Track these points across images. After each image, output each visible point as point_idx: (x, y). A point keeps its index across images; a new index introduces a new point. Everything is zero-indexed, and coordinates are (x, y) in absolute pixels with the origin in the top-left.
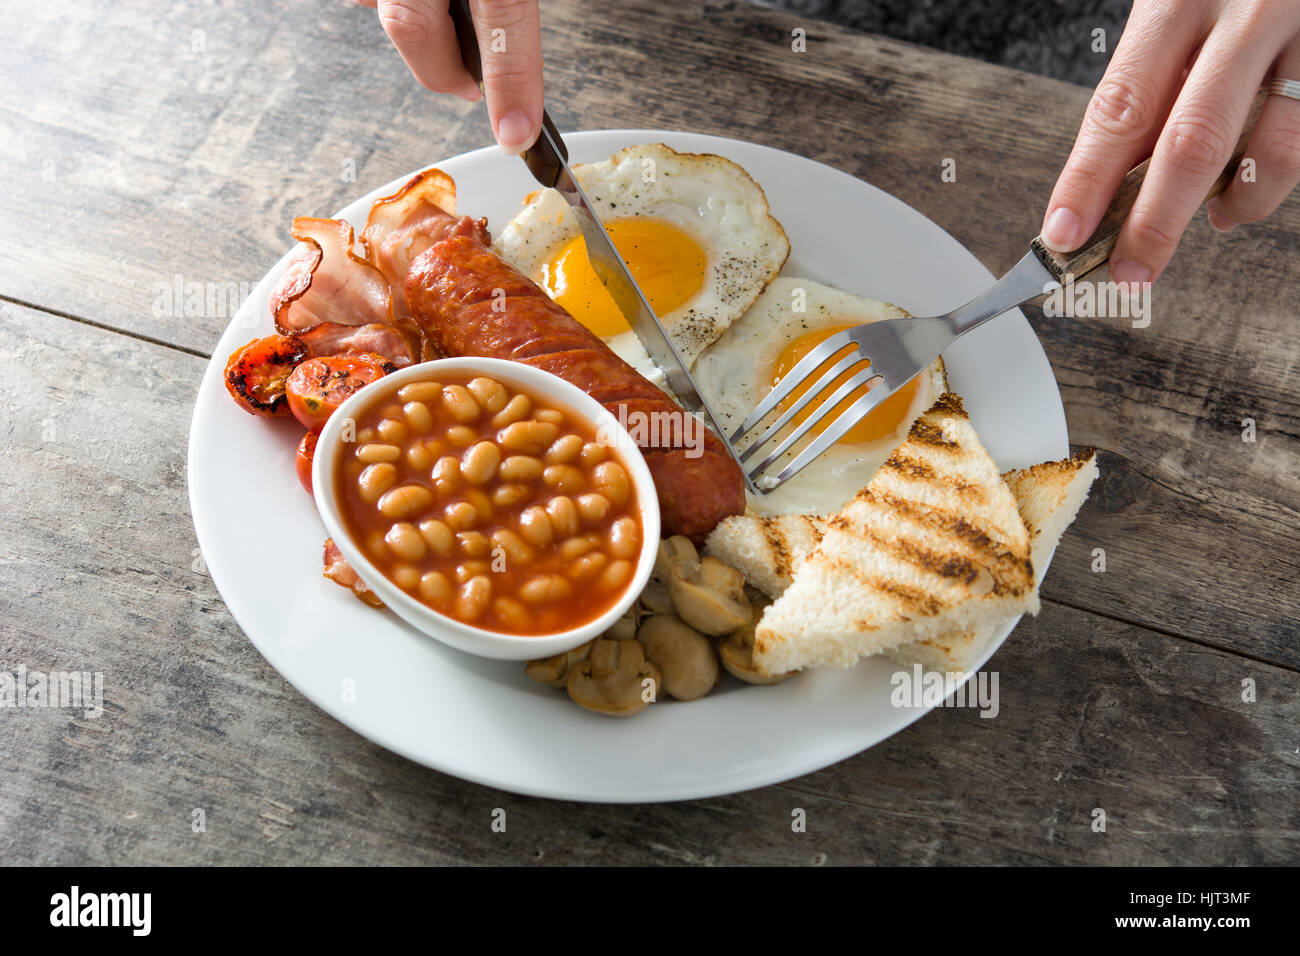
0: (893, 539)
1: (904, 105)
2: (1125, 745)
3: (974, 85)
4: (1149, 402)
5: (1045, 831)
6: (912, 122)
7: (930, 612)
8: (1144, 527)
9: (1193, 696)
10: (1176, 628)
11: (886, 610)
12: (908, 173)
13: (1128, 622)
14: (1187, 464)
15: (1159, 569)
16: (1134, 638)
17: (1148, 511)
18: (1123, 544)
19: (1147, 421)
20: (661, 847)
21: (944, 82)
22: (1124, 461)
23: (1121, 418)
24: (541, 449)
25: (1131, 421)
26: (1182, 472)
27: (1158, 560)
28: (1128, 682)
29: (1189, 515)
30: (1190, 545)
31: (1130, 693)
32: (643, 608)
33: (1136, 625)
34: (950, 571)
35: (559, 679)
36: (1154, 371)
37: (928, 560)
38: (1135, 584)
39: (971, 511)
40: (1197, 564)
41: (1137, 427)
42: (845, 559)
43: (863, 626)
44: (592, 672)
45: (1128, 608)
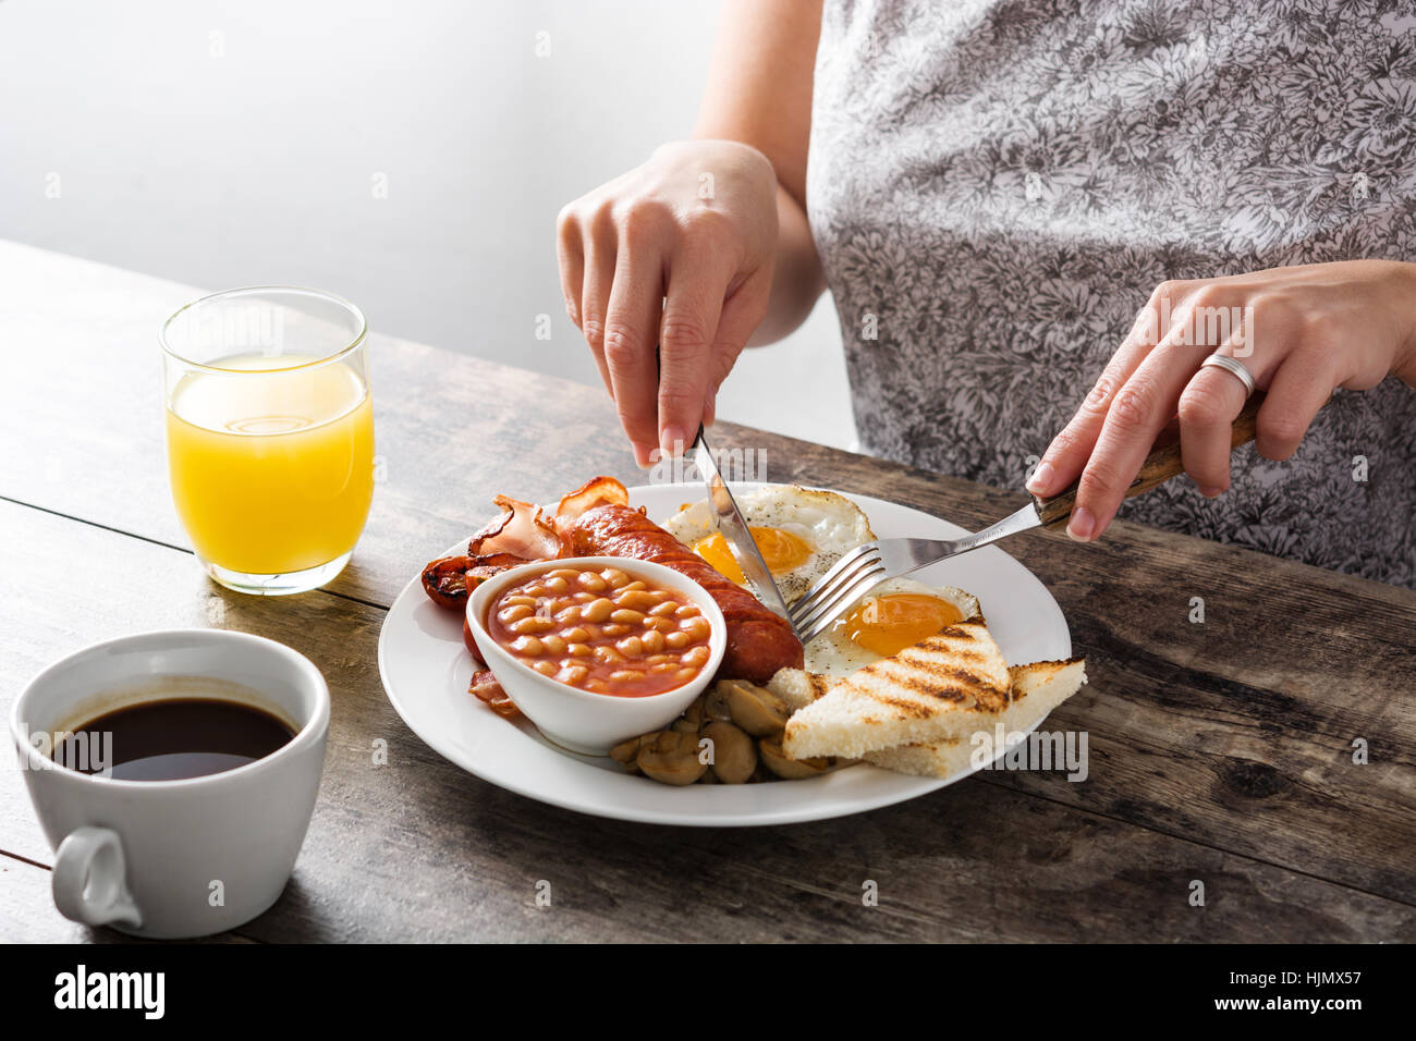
0: (906, 678)
1: (1138, 559)
2: (1238, 928)
3: (1198, 552)
4: (1302, 738)
6: (1141, 569)
7: (923, 717)
8: (1282, 808)
9: (1300, 905)
10: (1296, 867)
11: (888, 713)
12: (1131, 597)
13: (1255, 859)
14: (1325, 776)
15: (1288, 833)
16: (1258, 869)
17: (1287, 799)
18: (1261, 816)
19: (1298, 749)
21: (1173, 549)
22: (1274, 770)
23: (1276, 746)
24: (645, 607)
25: (1285, 748)
26: (1321, 780)
27: (1289, 828)
28: (1248, 893)
29: (1321, 804)
30: (1318, 821)
31: (1248, 899)
32: (706, 716)
33: (1261, 862)
34: (944, 695)
35: (633, 757)
36: (1311, 721)
37: (928, 690)
38: (1267, 839)
39: (971, 667)
40: (1322, 832)
41: (1289, 751)
42: (866, 687)
43: (868, 720)
44: (657, 750)
45: (1257, 851)
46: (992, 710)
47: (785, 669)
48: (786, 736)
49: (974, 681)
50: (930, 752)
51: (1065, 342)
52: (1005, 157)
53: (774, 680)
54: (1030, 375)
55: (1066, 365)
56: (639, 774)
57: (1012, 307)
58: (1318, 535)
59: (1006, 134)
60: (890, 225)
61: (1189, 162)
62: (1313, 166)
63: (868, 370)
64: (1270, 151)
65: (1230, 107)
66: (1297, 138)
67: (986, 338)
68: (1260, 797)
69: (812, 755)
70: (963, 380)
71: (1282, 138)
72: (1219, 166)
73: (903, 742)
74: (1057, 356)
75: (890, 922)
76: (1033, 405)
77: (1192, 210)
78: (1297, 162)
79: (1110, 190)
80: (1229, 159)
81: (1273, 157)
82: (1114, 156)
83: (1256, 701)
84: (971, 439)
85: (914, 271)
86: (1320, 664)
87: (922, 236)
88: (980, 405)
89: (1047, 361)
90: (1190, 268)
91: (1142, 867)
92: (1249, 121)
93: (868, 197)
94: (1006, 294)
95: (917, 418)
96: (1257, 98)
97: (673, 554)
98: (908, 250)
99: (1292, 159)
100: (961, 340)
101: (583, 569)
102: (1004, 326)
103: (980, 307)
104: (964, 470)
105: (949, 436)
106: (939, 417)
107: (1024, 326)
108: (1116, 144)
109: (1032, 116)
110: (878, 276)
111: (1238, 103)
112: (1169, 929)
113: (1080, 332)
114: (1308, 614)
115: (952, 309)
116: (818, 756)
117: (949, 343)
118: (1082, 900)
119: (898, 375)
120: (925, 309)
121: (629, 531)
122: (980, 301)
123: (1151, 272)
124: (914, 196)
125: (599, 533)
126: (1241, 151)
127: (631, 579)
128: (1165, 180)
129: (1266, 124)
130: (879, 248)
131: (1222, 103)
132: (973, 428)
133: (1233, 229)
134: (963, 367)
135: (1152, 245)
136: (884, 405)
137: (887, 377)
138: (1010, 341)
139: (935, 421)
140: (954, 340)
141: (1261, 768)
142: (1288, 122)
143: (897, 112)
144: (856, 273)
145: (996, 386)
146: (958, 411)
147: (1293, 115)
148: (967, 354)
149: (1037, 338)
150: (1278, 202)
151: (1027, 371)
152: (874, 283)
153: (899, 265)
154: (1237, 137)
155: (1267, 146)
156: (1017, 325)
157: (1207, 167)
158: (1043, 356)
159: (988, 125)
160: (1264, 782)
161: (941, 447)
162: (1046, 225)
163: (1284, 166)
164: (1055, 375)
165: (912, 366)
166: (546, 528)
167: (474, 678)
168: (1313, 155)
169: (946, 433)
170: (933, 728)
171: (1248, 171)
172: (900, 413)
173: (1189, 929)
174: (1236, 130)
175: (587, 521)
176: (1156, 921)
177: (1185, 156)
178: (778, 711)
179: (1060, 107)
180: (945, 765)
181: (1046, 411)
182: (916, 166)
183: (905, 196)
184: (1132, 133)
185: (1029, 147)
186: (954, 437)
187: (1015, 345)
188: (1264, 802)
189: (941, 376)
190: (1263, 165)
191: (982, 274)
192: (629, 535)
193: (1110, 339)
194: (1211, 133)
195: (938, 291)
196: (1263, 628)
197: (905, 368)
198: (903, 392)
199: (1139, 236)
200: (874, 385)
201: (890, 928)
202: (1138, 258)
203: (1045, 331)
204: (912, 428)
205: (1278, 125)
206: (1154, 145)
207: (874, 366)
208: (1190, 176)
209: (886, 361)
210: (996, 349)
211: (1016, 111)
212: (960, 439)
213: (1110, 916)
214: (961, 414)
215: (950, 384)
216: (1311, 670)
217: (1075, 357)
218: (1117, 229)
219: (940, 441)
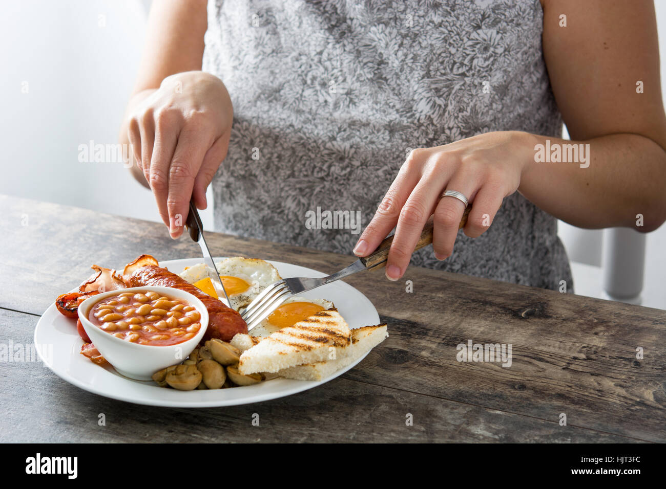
0: (299, 334)
2: (388, 417)
4: (421, 338)
5: (350, 436)
7: (308, 350)
8: (410, 367)
10: (417, 391)
11: (290, 350)
13: (397, 389)
14: (431, 353)
15: (413, 377)
16: (399, 393)
17: (413, 363)
18: (401, 371)
19: (419, 343)
20: (195, 435)
22: (407, 352)
23: (408, 342)
24: (168, 308)
25: (413, 343)
26: (429, 355)
27: (414, 375)
28: (393, 403)
29: (429, 365)
30: (428, 372)
31: (393, 406)
32: (200, 357)
33: (400, 390)
34: (318, 340)
35: (163, 379)
36: (425, 331)
37: (310, 338)
38: (403, 380)
39: (330, 328)
40: (429, 376)
41: (414, 344)
42: (279, 339)
43: (281, 353)
44: (176, 373)
45: (398, 386)
46: (342, 346)
47: (238, 334)
48: (240, 363)
49: (333, 333)
50: (312, 367)
51: (340, 171)
52: (309, 82)
53: (233, 340)
54: (324, 188)
55: (342, 182)
56: (168, 387)
57: (313, 156)
58: (467, 252)
59: (309, 71)
60: (254, 117)
61: (395, 80)
62: (452, 75)
63: (238, 191)
64: (430, 71)
65: (409, 52)
66: (442, 63)
67: (300, 171)
68: (400, 363)
69: (253, 372)
70: (290, 192)
71: (435, 64)
72: (409, 81)
73: (298, 364)
74: (336, 178)
75: (220, 423)
76: (326, 202)
77: (397, 102)
78: (444, 74)
79: (358, 94)
80: (412, 77)
81: (432, 73)
82: (358, 78)
83: (399, 324)
84: (295, 221)
85: (264, 140)
86: (430, 308)
87: (270, 122)
88: (299, 203)
89: (332, 181)
90: (401, 133)
91: (343, 395)
92: (418, 58)
93: (244, 105)
94: (309, 150)
95: (266, 212)
96: (421, 47)
97: (181, 284)
98: (261, 130)
99: (441, 73)
100: (288, 172)
101: (136, 293)
102: (309, 165)
103: (297, 156)
104: (291, 236)
105: (284, 220)
106: (279, 211)
107: (319, 165)
108: (358, 72)
109: (320, 61)
110: (246, 144)
111: (412, 50)
112: (355, 419)
113: (347, 166)
114: (424, 288)
115: (283, 158)
116: (256, 372)
117: (282, 174)
118: (314, 410)
119: (256, 191)
120: (270, 158)
121: (159, 275)
122: (297, 154)
123: (382, 135)
124: (266, 103)
125: (144, 278)
126: (417, 72)
127: (160, 296)
128: (382, 88)
129: (426, 58)
130: (247, 129)
131: (405, 51)
132: (296, 215)
133: (419, 110)
134: (289, 186)
135: (383, 122)
136: (248, 207)
137: (250, 193)
138: (313, 172)
139: (276, 212)
140: (285, 173)
141: (401, 352)
142: (437, 55)
143: (256, 63)
144: (234, 143)
145: (307, 194)
146: (288, 207)
147: (439, 52)
148: (291, 179)
149: (326, 170)
150: (438, 95)
151: (322, 186)
152: (243, 147)
153: (256, 138)
154: (414, 66)
155: (429, 68)
156: (316, 164)
157: (403, 82)
158: (330, 178)
159: (300, 67)
160: (402, 357)
161: (280, 225)
162: (331, 115)
163: (438, 77)
164: (336, 187)
165: (263, 186)
166: (118, 279)
167: (83, 347)
168: (452, 70)
169: (282, 218)
170: (313, 356)
171: (421, 81)
172: (257, 210)
173: (365, 419)
174: (413, 63)
175: (138, 273)
176: (349, 417)
177: (392, 77)
178: (236, 353)
179: (331, 56)
180: (320, 374)
181: (332, 205)
182: (267, 88)
183: (262, 103)
184: (365, 66)
185: (320, 77)
186: (286, 220)
187: (315, 174)
188: (402, 365)
189: (278, 191)
190: (428, 78)
191: (297, 140)
192: (159, 277)
193: (362, 169)
194: (402, 65)
195: (276, 149)
196: (403, 295)
197: (260, 187)
198: (259, 200)
199: (376, 118)
200: (242, 198)
201: (220, 425)
202: (376, 129)
203: (330, 167)
204: (264, 217)
205: (432, 58)
206: (376, 72)
207: (242, 188)
208: (395, 86)
209: (249, 185)
210: (306, 176)
211: (312, 60)
212: (289, 220)
213: (327, 415)
214: (289, 208)
215: (283, 194)
216: (426, 310)
217: (345, 178)
218: (364, 115)
219: (279, 222)
